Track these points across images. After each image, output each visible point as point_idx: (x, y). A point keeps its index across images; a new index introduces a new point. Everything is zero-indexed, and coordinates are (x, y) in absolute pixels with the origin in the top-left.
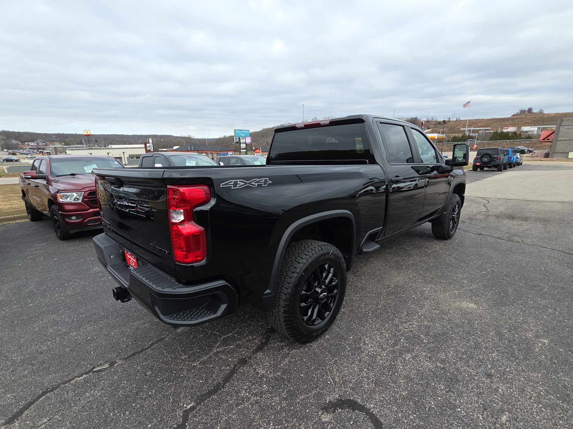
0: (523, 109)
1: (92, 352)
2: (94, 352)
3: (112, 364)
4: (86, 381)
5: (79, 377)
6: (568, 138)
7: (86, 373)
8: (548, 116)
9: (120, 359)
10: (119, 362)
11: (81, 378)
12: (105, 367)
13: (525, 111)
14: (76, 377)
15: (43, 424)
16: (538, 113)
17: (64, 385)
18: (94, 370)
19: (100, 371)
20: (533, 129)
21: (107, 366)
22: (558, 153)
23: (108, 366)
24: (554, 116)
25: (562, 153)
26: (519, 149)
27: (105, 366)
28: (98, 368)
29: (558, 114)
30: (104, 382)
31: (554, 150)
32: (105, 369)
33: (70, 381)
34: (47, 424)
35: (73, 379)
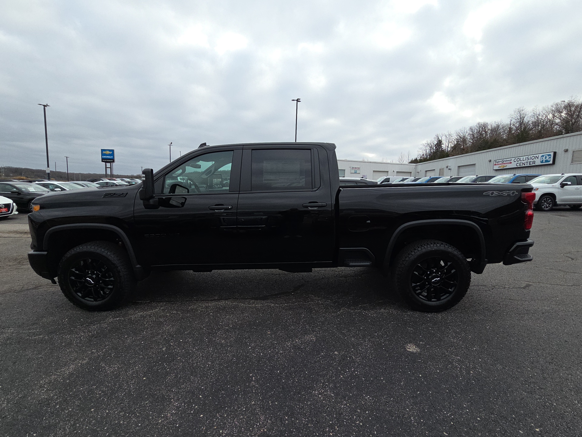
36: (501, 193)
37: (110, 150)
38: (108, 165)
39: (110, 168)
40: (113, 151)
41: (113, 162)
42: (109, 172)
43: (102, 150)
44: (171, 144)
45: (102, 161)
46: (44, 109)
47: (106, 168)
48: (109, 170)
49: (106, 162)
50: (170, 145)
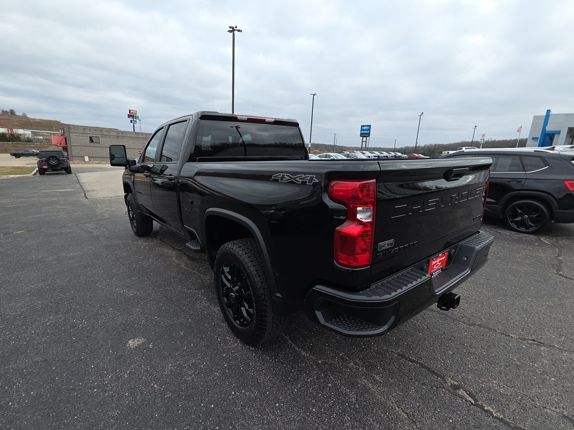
0: (5, 110)
1: (451, 421)
2: (450, 418)
3: (456, 388)
4: (491, 401)
5: (491, 413)
6: (79, 144)
7: (482, 408)
8: (34, 121)
9: (446, 383)
10: (450, 382)
11: (492, 410)
12: (464, 392)
13: (7, 112)
14: (493, 417)
15: (552, 411)
16: (22, 117)
17: (510, 422)
18: (473, 402)
19: (470, 395)
20: (28, 133)
21: (461, 392)
22: (75, 157)
23: (462, 390)
24: (39, 122)
25: (79, 157)
26: (34, 152)
27: (462, 393)
28: (470, 399)
29: (43, 120)
30: (481, 383)
31: (72, 154)
32: (466, 391)
33: (501, 420)
34: (549, 407)
35: (497, 418)
36: (294, 179)
37: (368, 126)
38: (365, 139)
39: (366, 142)
40: (370, 126)
41: (369, 136)
42: (364, 146)
43: (362, 126)
44: (422, 114)
45: (361, 136)
46: (313, 97)
47: (363, 142)
48: (364, 143)
49: (363, 137)
50: (421, 116)
